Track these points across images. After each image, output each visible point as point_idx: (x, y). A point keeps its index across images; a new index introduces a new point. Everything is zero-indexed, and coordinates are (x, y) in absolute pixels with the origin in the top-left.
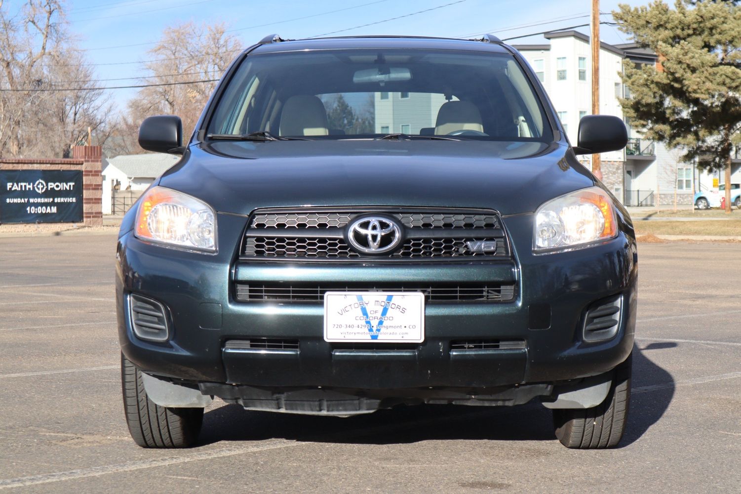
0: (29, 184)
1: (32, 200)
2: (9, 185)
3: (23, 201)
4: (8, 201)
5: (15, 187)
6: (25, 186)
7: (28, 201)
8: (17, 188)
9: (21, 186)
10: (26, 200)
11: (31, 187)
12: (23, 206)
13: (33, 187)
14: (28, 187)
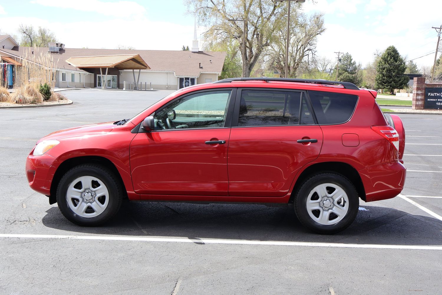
0: (438, 94)
1: (439, 100)
2: (429, 94)
3: (435, 100)
4: (428, 100)
5: (432, 95)
6: (436, 94)
7: (437, 100)
8: (433, 95)
9: (435, 94)
10: (436, 100)
11: (439, 95)
12: (435, 102)
13: (440, 95)
14: (437, 94)
